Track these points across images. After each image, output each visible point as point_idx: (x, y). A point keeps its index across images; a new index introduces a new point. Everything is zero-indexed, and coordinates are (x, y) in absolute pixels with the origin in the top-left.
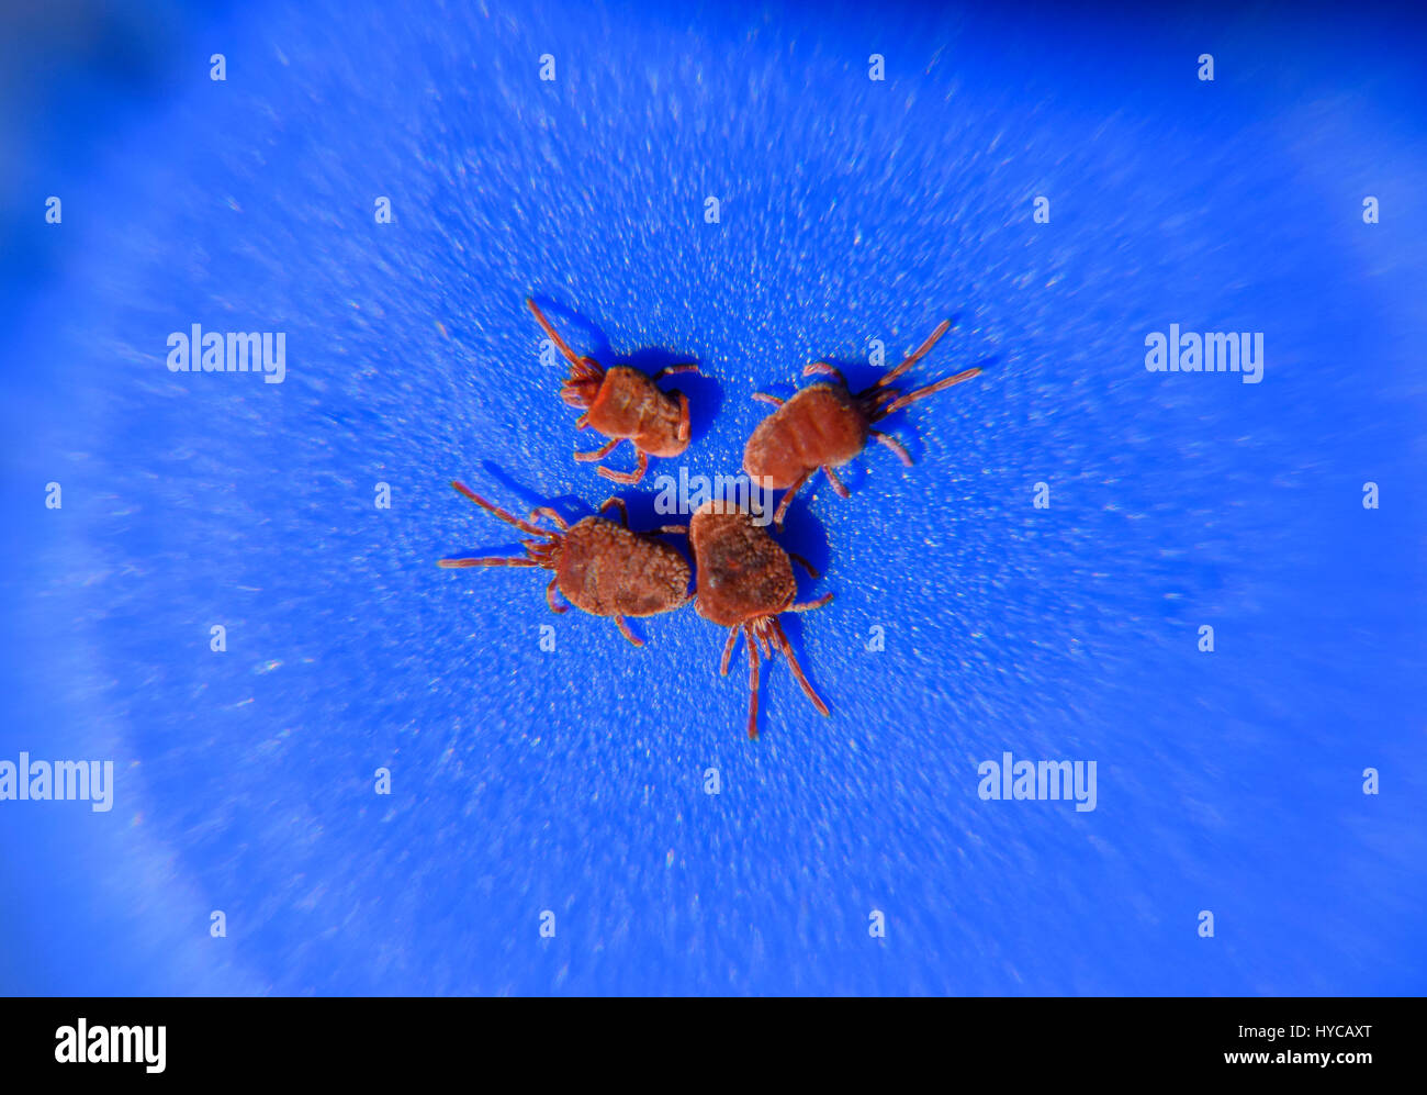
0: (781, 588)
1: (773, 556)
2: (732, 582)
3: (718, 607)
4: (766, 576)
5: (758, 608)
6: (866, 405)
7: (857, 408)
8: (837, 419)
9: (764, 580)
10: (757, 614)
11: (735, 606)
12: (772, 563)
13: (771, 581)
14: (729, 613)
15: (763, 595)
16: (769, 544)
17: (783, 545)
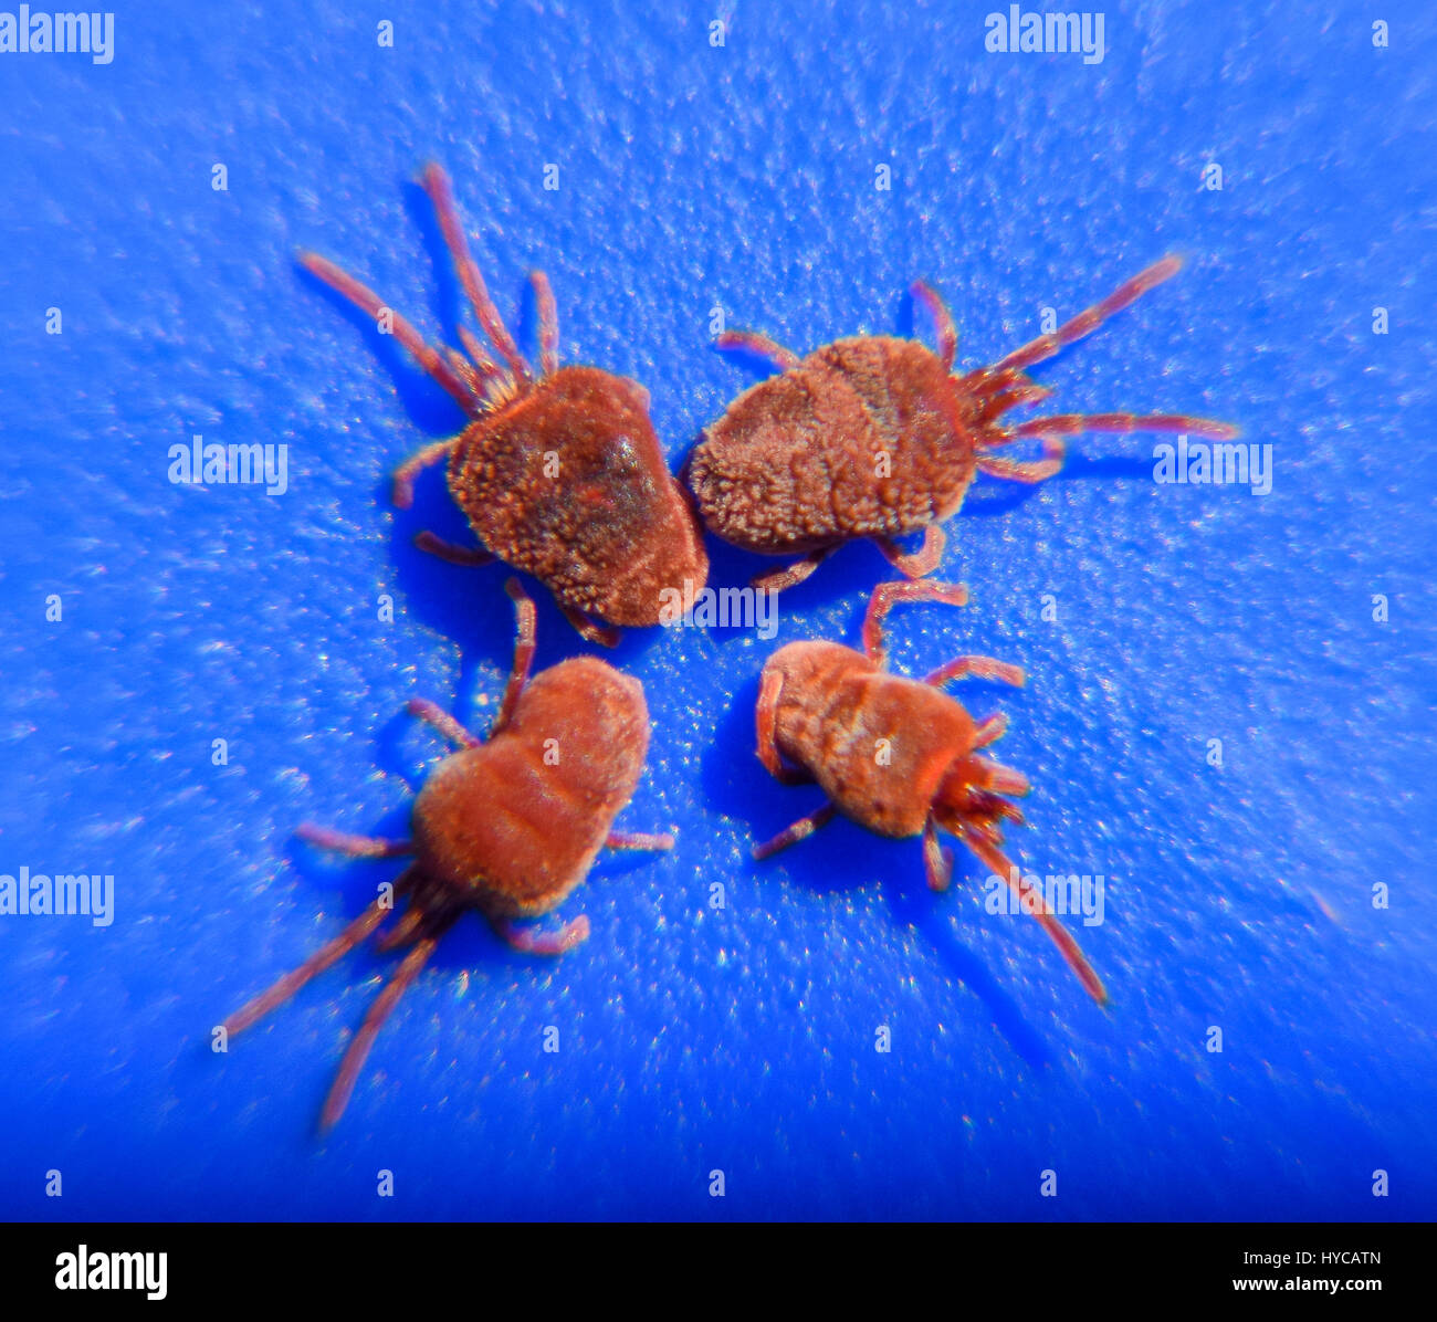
0: (481, 477)
1: (518, 537)
2: (583, 458)
3: (599, 400)
4: (519, 493)
5: (517, 423)
6: (438, 899)
7: (453, 887)
8: (484, 852)
9: (522, 484)
10: (516, 408)
11: (565, 412)
12: (516, 524)
13: (506, 485)
14: (574, 395)
15: (515, 453)
16: (533, 561)
17: (506, 569)
